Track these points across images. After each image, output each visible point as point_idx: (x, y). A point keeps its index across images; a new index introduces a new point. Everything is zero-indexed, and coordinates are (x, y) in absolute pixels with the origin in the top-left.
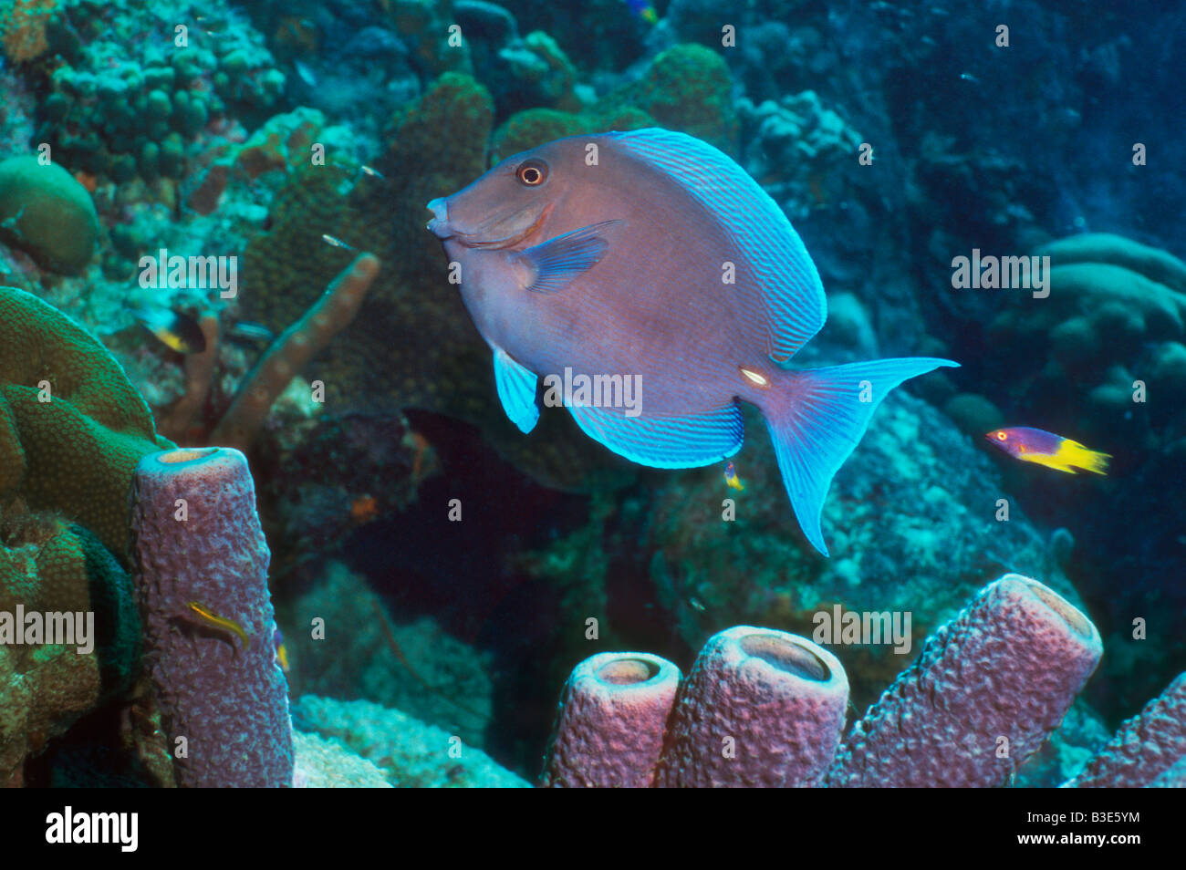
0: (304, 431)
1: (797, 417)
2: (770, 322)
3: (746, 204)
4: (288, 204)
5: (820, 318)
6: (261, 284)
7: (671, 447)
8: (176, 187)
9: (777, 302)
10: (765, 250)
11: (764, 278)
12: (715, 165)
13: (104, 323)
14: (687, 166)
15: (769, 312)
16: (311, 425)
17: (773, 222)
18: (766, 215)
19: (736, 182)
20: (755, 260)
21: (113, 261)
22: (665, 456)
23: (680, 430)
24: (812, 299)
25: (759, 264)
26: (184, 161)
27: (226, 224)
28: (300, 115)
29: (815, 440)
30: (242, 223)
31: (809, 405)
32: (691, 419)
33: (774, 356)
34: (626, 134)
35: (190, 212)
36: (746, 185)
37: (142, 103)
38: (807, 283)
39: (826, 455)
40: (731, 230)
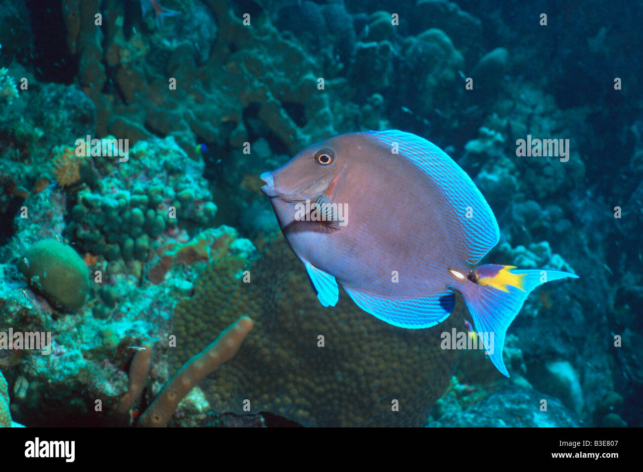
0: (197, 420)
1: (483, 298)
2: (465, 241)
3: (449, 174)
4: (205, 281)
5: (496, 237)
6: (183, 329)
7: (410, 317)
8: (142, 266)
9: (470, 229)
10: (462, 200)
11: (461, 215)
12: (431, 151)
13: (86, 343)
14: (414, 151)
15: (465, 235)
16: (202, 417)
17: (465, 184)
18: (461, 180)
19: (443, 161)
20: (456, 205)
21: (99, 307)
22: (407, 322)
23: (415, 306)
24: (491, 227)
25: (458, 207)
26: (148, 251)
27: (167, 291)
28: (223, 230)
29: (494, 310)
30: (176, 290)
31: (489, 291)
32: (421, 300)
33: (470, 261)
34: (378, 132)
35: (148, 282)
36: (449, 163)
37: (127, 215)
38: (487, 218)
39: (501, 319)
40: (441, 187)
